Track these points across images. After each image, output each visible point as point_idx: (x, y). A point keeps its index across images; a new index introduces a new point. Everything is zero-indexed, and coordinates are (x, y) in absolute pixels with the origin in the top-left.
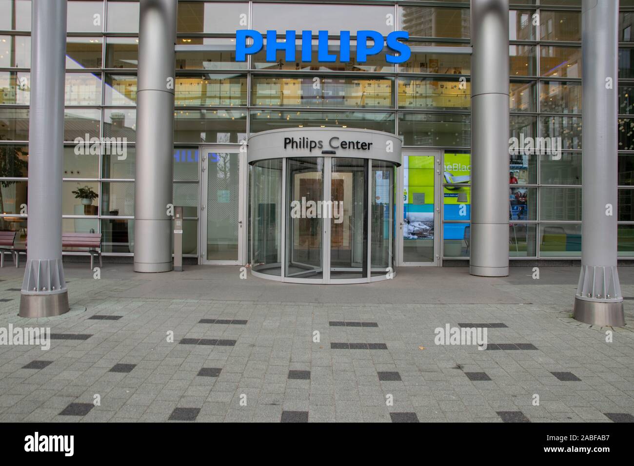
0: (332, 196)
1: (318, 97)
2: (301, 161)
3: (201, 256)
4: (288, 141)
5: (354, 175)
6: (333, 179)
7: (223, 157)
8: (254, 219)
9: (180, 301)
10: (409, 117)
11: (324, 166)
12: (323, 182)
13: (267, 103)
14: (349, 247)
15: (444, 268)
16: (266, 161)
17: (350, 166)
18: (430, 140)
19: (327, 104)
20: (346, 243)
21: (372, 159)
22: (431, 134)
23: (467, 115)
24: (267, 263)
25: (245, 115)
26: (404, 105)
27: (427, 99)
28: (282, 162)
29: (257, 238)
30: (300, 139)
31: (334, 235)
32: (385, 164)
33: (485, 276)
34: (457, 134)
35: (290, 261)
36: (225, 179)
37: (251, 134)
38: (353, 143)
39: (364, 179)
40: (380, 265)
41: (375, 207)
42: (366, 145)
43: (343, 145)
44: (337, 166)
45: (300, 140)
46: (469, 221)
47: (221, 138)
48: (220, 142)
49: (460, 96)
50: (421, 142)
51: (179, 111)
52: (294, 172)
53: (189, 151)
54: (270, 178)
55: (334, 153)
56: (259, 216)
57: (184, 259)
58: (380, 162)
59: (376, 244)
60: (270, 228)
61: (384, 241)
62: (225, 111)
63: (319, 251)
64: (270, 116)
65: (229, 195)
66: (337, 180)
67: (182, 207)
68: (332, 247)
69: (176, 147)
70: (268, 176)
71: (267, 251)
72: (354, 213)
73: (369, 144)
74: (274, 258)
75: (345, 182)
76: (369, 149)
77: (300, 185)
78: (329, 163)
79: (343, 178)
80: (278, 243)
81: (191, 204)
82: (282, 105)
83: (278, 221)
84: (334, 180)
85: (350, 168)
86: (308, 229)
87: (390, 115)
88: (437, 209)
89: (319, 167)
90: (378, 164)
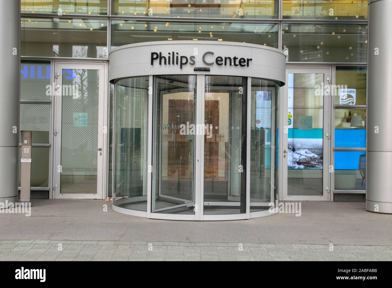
0: (205, 119)
1: (189, 5)
2: (171, 80)
3: (53, 189)
4: (155, 56)
5: (231, 96)
6: (207, 99)
7: (79, 74)
8: (116, 145)
9: (27, 242)
10: (294, 29)
11: (196, 85)
12: (195, 104)
13: (131, 12)
14: (225, 177)
15: (335, 203)
16: (130, 79)
17: (226, 85)
18: (319, 55)
19: (200, 13)
20: (221, 173)
21: (252, 78)
22: (320, 48)
23: (364, 25)
24: (131, 196)
25: (105, 26)
26: (289, 15)
27: (317, 7)
28: (148, 80)
29: (119, 167)
30: (169, 53)
31: (208, 164)
32: (266, 83)
33: (385, 213)
34: (351, 48)
35: (157, 194)
36: (81, 100)
37: (113, 47)
38: (230, 58)
39: (242, 100)
40: (261, 199)
41: (255, 132)
42: (245, 61)
43: (219, 61)
44: (211, 85)
45: (169, 55)
46: (365, 149)
47: (77, 52)
48: (76, 56)
49: (356, 2)
50: (308, 57)
51: (26, 19)
52: (162, 92)
53: (40, 66)
54: (135, 98)
55: (208, 70)
56: (122, 142)
57: (32, 192)
58: (260, 80)
59: (256, 175)
60: (134, 156)
61: (266, 171)
62: (81, 21)
63: (191, 182)
64: (135, 27)
65: (87, 118)
66: (211, 101)
67: (31, 132)
68: (205, 178)
69: (24, 61)
70: (133, 96)
71: (131, 183)
72: (231, 140)
73: (248, 60)
74: (139, 191)
75: (220, 103)
76: (248, 66)
77: (169, 107)
78: (202, 82)
79: (219, 100)
80: (143, 173)
81: (42, 128)
82: (147, 15)
83: (143, 147)
84: (208, 101)
85: (226, 88)
86: (178, 157)
87: (273, 27)
88: (327, 135)
89: (191, 86)
90: (258, 84)
